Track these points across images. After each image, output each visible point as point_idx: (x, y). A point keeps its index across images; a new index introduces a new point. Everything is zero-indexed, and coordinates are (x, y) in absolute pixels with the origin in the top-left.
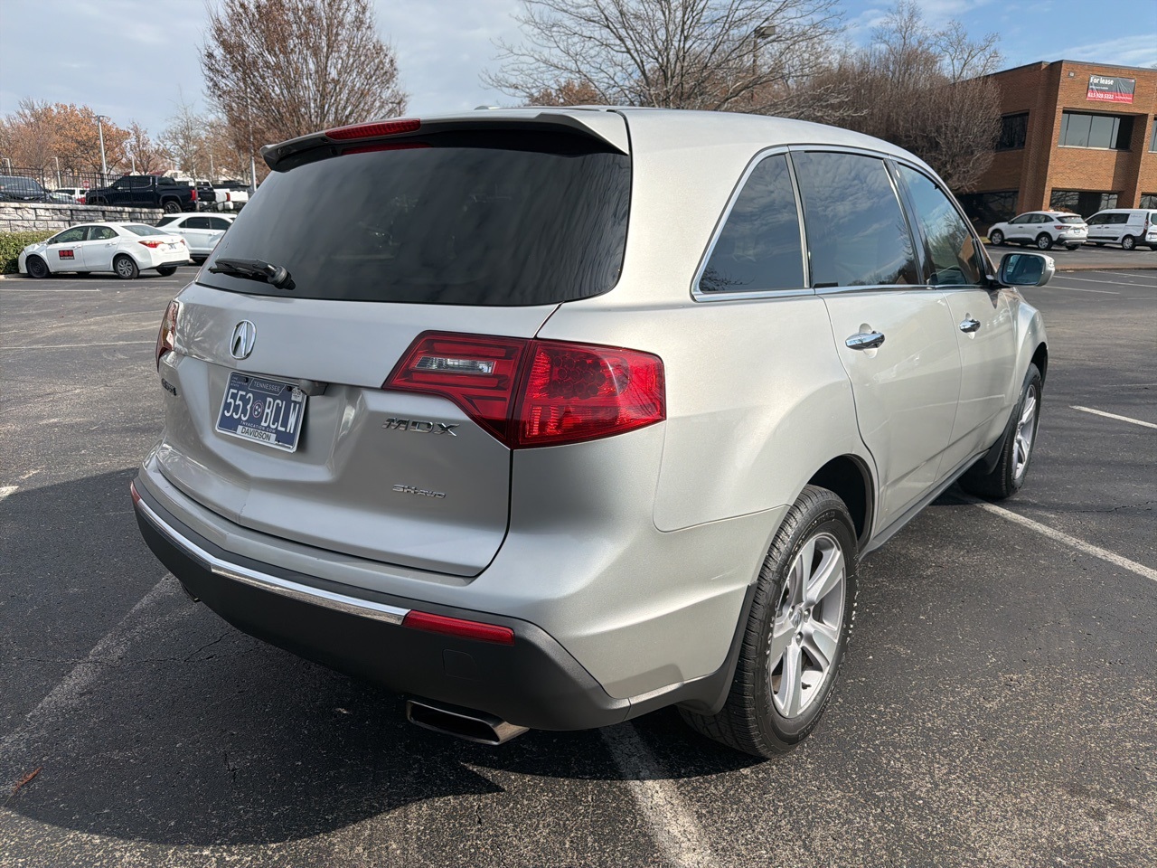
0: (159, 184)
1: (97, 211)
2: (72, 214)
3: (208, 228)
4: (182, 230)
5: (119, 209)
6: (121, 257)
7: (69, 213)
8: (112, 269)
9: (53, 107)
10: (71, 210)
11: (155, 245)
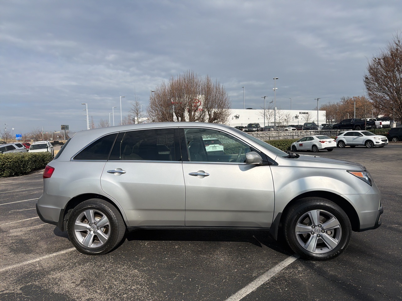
0: (355, 121)
1: (329, 131)
2: (321, 133)
3: (353, 136)
4: (345, 136)
5: (336, 130)
6: (314, 146)
7: (320, 132)
8: (311, 149)
9: (352, 98)
10: (321, 132)
11: (323, 142)
